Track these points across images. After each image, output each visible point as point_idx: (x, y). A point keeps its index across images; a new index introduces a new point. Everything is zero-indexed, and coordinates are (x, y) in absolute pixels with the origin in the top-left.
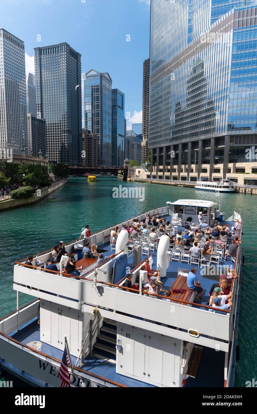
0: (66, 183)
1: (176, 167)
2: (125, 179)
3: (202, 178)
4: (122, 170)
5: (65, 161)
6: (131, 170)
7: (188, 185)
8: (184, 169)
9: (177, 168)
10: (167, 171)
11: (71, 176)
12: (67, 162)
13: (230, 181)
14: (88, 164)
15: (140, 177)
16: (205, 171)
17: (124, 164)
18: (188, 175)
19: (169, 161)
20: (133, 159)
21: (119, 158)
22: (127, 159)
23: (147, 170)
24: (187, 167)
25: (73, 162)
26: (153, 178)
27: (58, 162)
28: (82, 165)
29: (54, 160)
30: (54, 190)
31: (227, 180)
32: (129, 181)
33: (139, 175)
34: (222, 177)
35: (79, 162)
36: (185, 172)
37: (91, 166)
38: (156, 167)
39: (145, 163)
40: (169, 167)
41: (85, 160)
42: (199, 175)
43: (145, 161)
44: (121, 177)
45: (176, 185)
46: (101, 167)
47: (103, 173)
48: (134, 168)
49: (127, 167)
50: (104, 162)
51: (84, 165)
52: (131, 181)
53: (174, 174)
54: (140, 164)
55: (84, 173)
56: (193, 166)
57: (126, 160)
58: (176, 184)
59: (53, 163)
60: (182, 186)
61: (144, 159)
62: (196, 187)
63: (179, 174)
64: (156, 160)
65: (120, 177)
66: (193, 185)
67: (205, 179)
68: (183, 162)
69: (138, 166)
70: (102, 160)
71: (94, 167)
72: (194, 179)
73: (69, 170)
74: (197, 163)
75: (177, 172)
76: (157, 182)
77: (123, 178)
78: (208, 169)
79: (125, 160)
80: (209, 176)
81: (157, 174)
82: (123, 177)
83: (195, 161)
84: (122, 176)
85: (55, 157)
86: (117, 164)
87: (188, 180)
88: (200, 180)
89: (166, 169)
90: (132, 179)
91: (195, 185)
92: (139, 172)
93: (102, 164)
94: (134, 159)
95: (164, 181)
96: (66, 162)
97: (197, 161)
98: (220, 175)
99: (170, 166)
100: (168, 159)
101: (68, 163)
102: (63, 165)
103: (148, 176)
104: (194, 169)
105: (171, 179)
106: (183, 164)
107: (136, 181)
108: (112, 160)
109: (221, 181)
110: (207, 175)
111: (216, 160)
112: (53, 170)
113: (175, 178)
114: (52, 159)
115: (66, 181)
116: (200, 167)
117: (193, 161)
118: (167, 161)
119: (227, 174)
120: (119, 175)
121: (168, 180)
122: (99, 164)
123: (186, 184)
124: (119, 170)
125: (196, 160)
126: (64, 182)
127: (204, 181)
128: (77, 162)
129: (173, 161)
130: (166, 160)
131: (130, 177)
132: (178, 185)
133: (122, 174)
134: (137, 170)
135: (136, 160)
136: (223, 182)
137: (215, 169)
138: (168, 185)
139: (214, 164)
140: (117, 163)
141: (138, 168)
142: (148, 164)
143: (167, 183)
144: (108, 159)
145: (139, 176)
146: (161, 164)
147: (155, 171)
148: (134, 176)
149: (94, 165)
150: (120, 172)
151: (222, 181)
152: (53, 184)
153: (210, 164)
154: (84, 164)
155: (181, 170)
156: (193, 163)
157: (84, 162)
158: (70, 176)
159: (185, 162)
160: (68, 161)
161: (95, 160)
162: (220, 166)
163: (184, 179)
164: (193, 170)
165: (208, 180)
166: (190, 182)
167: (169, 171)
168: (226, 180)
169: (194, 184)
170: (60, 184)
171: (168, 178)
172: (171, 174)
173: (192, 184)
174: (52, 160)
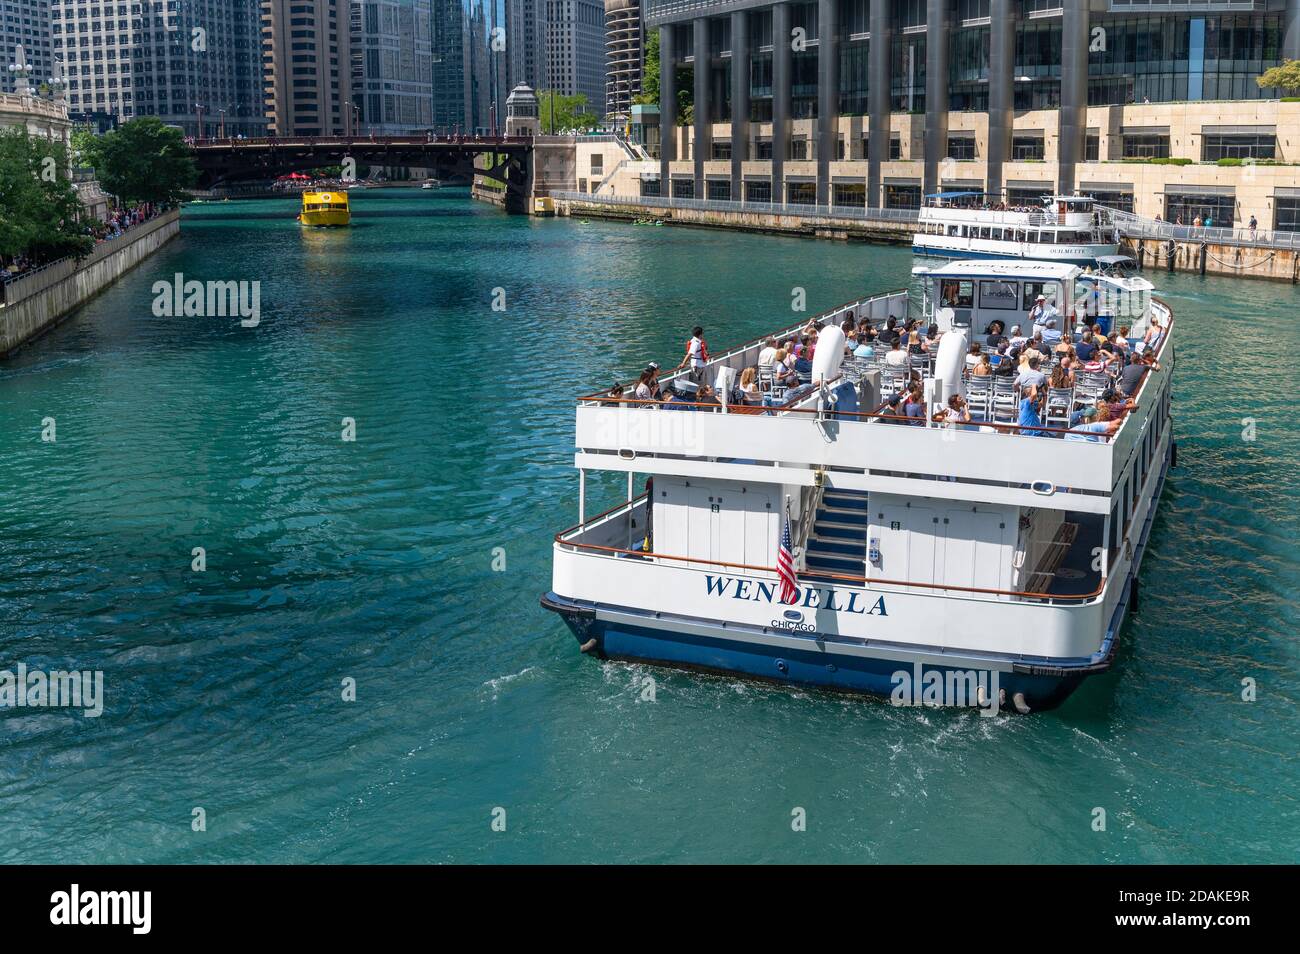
0: (172, 239)
1: (804, 127)
2: (516, 205)
3: (947, 189)
4: (496, 151)
5: (163, 110)
6: (546, 153)
7: (875, 230)
8: (847, 140)
9: (810, 137)
10: (753, 152)
11: (199, 193)
12: (175, 112)
13: (1095, 207)
14: (299, 120)
15: (604, 191)
16: (963, 148)
17: (509, 119)
18: (874, 172)
19: (765, 94)
20: (556, 84)
21: (475, 84)
22: (526, 88)
23: (639, 148)
24: (866, 129)
25: (207, 111)
26: (678, 193)
27: (122, 119)
28: (261, 130)
29: (101, 105)
30: (109, 278)
31: (1079, 199)
32: (538, 214)
33: (597, 178)
34: (1056, 185)
35: (243, 112)
36: (854, 158)
37: (316, 132)
38: (691, 129)
39: (626, 106)
40: (766, 130)
41: (278, 102)
42: (931, 172)
43: (625, 97)
44: (495, 195)
45: (806, 234)
46: (375, 139)
47: (389, 169)
48: (564, 140)
49: (524, 134)
50: (388, 109)
51: (272, 126)
52: (548, 214)
53: (793, 169)
54: (601, 117)
55: (276, 178)
56: (901, 124)
57: (520, 91)
58: (804, 225)
59: (95, 125)
60: (843, 235)
61: (624, 87)
62: (919, 240)
63: (823, 170)
64: (691, 90)
65: (487, 194)
66: (903, 232)
67: (966, 196)
68: (844, 102)
69: (588, 124)
70: (377, 98)
71: (333, 140)
72: (906, 196)
73: (190, 159)
74: (920, 105)
75: (809, 156)
76: (703, 217)
77: (506, 200)
78: (978, 142)
79: (512, 95)
80: (984, 176)
81: (699, 168)
82: (503, 195)
83: (911, 92)
84: (499, 184)
85: (106, 90)
86: (468, 115)
87: (874, 203)
88: (939, 201)
89: (752, 139)
90: (556, 204)
91: (912, 227)
92: (597, 160)
93: (377, 120)
94: (567, 89)
95: (739, 212)
96: (170, 117)
97: (921, 92)
98: (1044, 171)
99: (771, 126)
100: (757, 85)
101: (180, 118)
102: (154, 130)
103: (651, 188)
104: (905, 137)
105: (778, 199)
106: (842, 109)
107: (579, 214)
108: (437, 96)
109: (1051, 207)
110: (975, 171)
111: (1019, 89)
112: (95, 163)
113: (802, 193)
114: (87, 98)
115: (175, 227)
116: (935, 125)
117: (897, 93)
118: (753, 93)
119: (1078, 166)
120: (479, 180)
121: (760, 206)
122: (362, 120)
123: (861, 223)
124: (480, 150)
125: (916, 86)
126: (164, 234)
127: (958, 206)
128: (232, 115)
129: (790, 92)
130: (747, 92)
131: (543, 192)
132: (818, 233)
133: (495, 173)
134: (584, 151)
135: (574, 89)
136: (1062, 210)
137: (1018, 141)
138: (765, 231)
139: (1011, 113)
140: (468, 110)
141: (591, 140)
142: (644, 116)
143: (755, 221)
144: (413, 89)
145: (596, 185)
146: (719, 113)
147: (685, 156)
148: (565, 187)
149: (331, 126)
150: (487, 167)
151: (1055, 208)
152: (101, 247)
153: (991, 110)
154: (273, 120)
155: (830, 149)
156: (896, 105)
157: (271, 108)
158: (194, 193)
159: (853, 101)
160: (177, 109)
161: (335, 97)
162: (1044, 121)
163: (849, 194)
164: (896, 143)
165: (980, 200)
166: (886, 215)
167: (764, 151)
168: (1076, 198)
169: (906, 223)
170: (142, 244)
171: (760, 191)
172: (777, 170)
173: (893, 226)
174: (88, 105)
